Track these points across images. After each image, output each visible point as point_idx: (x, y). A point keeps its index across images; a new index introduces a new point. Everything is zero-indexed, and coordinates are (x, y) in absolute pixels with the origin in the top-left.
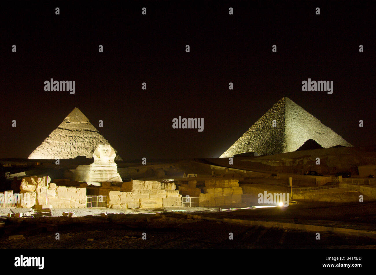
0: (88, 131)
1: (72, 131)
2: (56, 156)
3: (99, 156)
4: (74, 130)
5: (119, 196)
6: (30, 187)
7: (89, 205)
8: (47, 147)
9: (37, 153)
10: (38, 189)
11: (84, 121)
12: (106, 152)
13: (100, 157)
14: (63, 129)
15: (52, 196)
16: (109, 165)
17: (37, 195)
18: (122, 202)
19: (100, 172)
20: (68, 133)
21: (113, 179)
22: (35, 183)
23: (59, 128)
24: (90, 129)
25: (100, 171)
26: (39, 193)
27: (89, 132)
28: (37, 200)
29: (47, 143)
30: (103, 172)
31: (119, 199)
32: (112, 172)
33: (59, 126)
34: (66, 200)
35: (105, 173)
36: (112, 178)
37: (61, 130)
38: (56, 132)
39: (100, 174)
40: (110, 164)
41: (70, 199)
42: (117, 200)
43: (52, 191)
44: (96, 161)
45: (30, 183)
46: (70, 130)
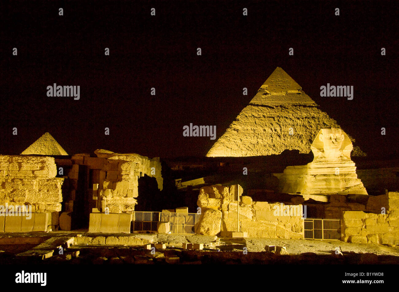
0: (300, 106)
1: (273, 108)
2: (249, 152)
3: (323, 149)
4: (277, 107)
5: (364, 221)
6: (212, 203)
7: (308, 235)
8: (235, 137)
9: (219, 148)
10: (224, 206)
11: (293, 90)
12: (334, 141)
13: (323, 151)
14: (258, 105)
15: (246, 218)
16: (341, 165)
17: (223, 215)
18: (368, 233)
19: (325, 177)
20: (267, 112)
21: (349, 190)
22: (219, 196)
23: (252, 104)
24: (303, 103)
25: (324, 175)
26: (226, 212)
27: (302, 108)
28: (224, 224)
29: (234, 130)
30: (331, 178)
31: (364, 227)
32: (347, 177)
33: (252, 102)
34: (269, 224)
35: (335, 179)
36: (348, 188)
37: (256, 108)
38: (247, 111)
39: (325, 180)
40: (344, 162)
41: (276, 223)
42: (360, 228)
43: (245, 208)
44: (317, 157)
45: (212, 195)
46: (270, 107)
